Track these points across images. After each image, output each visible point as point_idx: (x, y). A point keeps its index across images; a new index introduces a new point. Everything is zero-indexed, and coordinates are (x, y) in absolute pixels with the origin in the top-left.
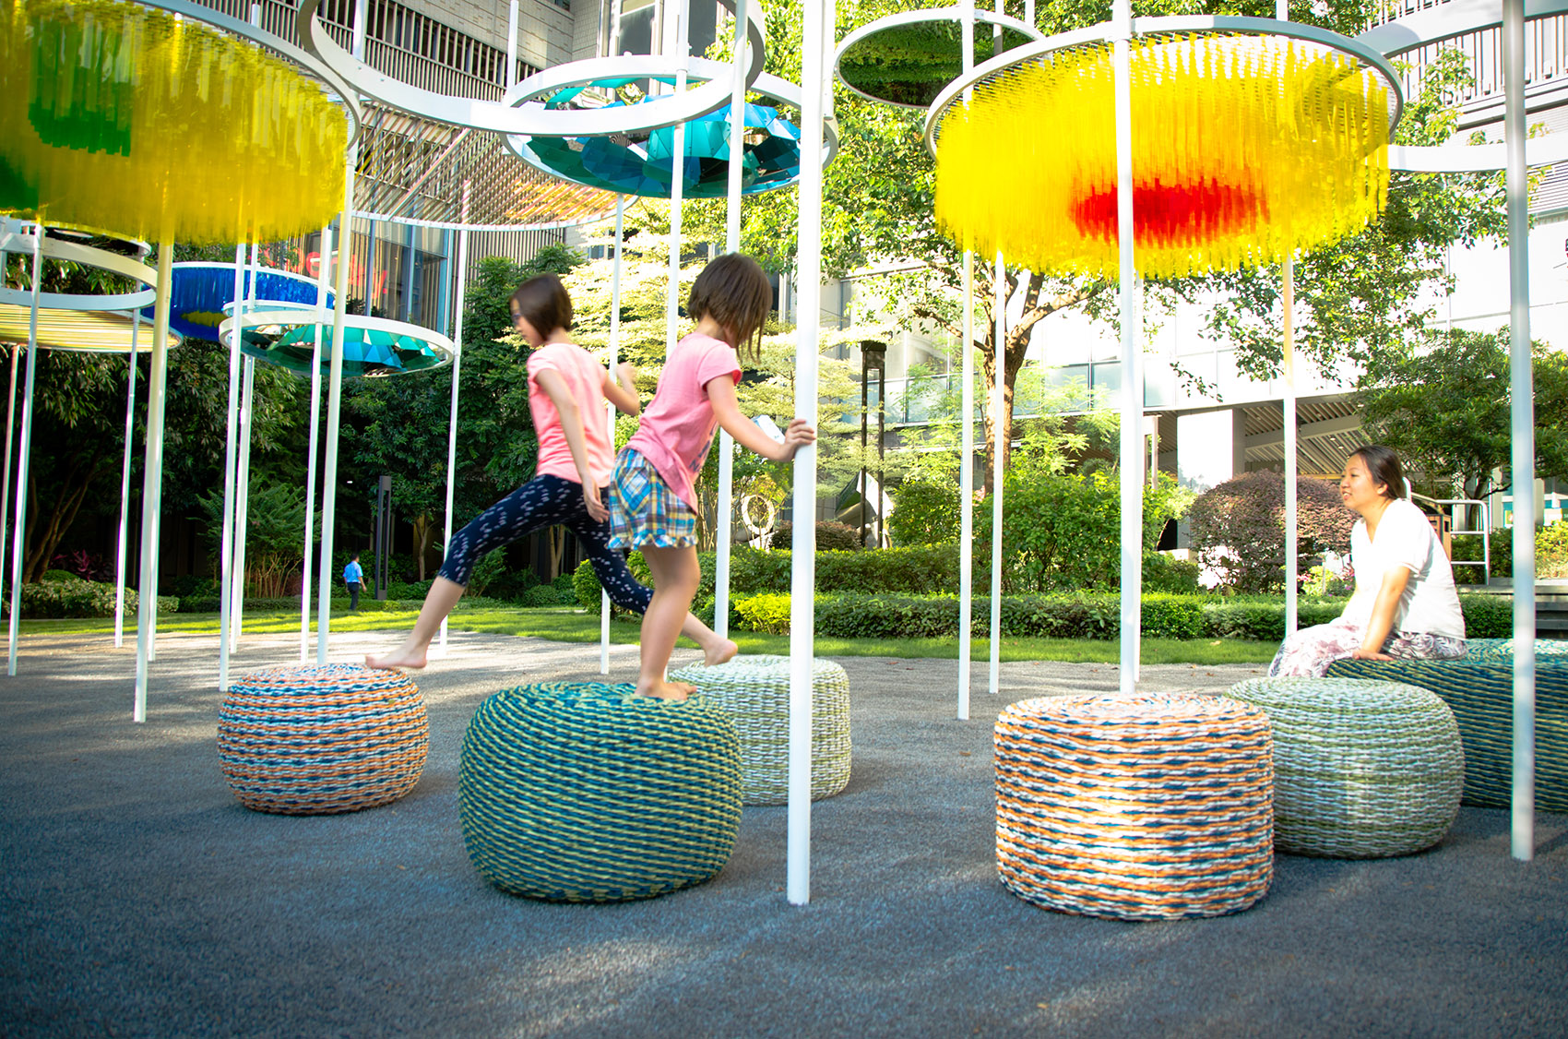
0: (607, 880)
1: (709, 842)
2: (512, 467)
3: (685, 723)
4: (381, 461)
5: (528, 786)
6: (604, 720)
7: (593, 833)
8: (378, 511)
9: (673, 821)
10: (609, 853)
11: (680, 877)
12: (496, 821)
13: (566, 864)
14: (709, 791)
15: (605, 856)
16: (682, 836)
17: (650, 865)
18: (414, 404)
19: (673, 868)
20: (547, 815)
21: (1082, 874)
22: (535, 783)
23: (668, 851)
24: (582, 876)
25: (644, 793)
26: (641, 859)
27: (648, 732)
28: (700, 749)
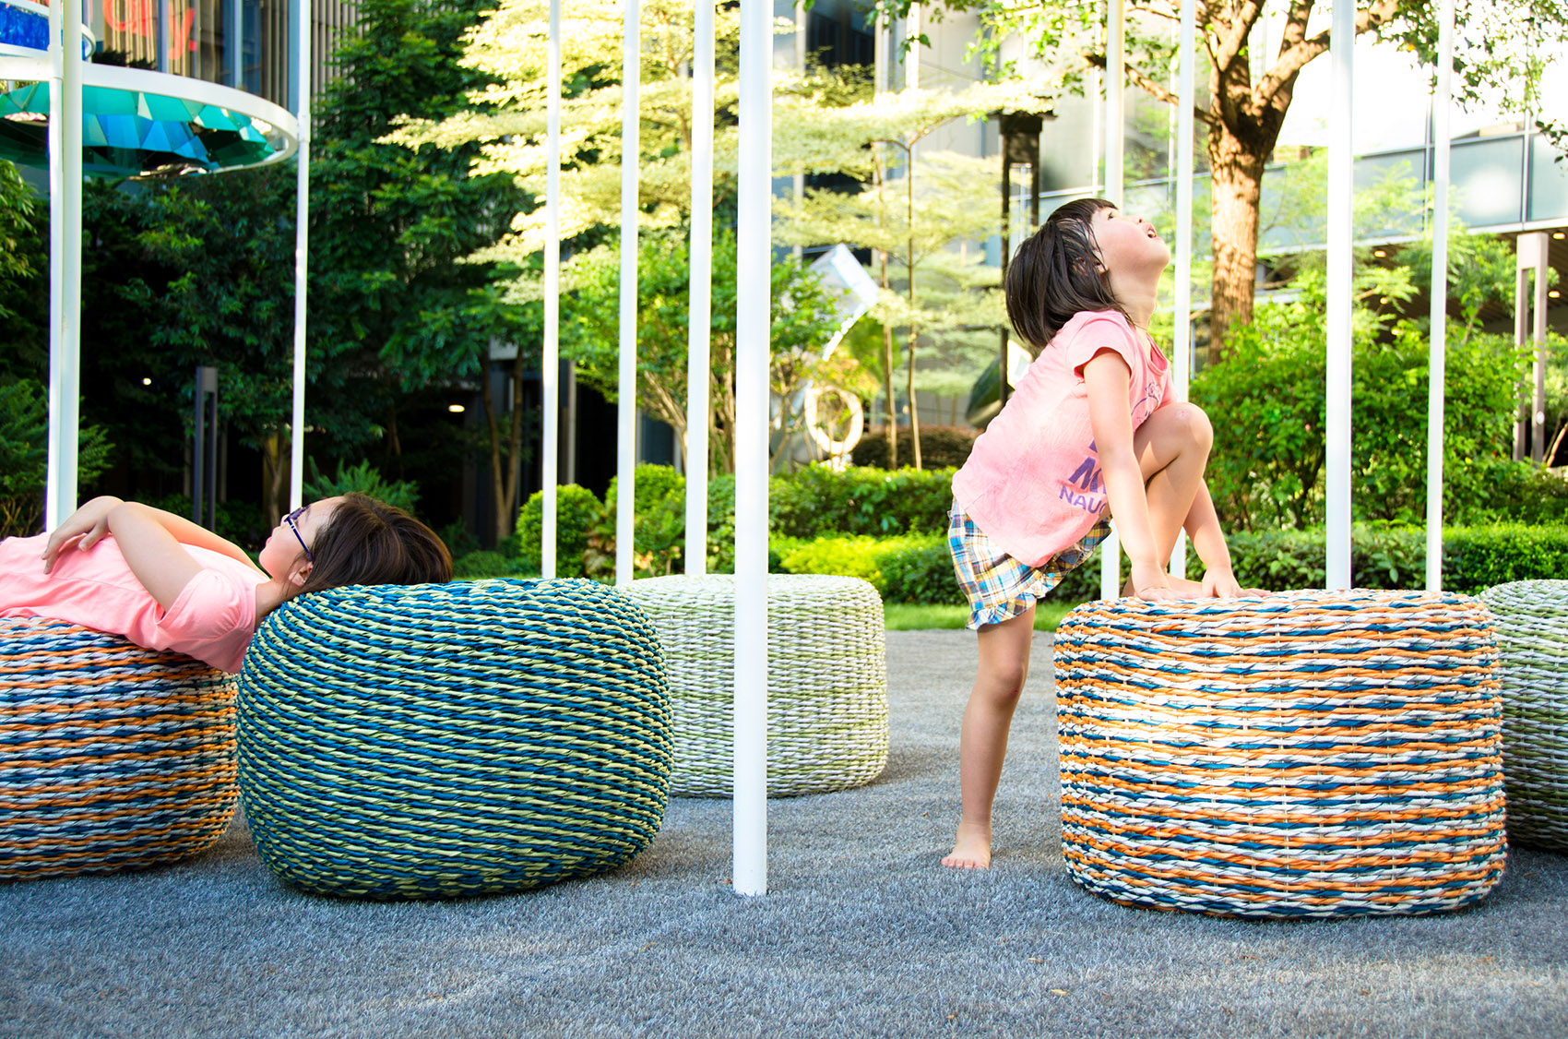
0: (456, 859)
1: (615, 798)
2: (426, 350)
3: (567, 619)
4: (198, 342)
5: (331, 723)
6: (440, 619)
7: (430, 787)
8: (196, 428)
9: (552, 763)
10: (456, 815)
11: (571, 852)
12: (287, 783)
13: (393, 838)
14: (608, 721)
15: (452, 821)
16: (569, 788)
17: (521, 832)
18: (253, 244)
19: (558, 838)
20: (360, 765)
21: (1174, 844)
22: (340, 718)
23: (548, 812)
24: (419, 855)
25: (505, 722)
26: (506, 823)
27: (507, 632)
28: (592, 656)
